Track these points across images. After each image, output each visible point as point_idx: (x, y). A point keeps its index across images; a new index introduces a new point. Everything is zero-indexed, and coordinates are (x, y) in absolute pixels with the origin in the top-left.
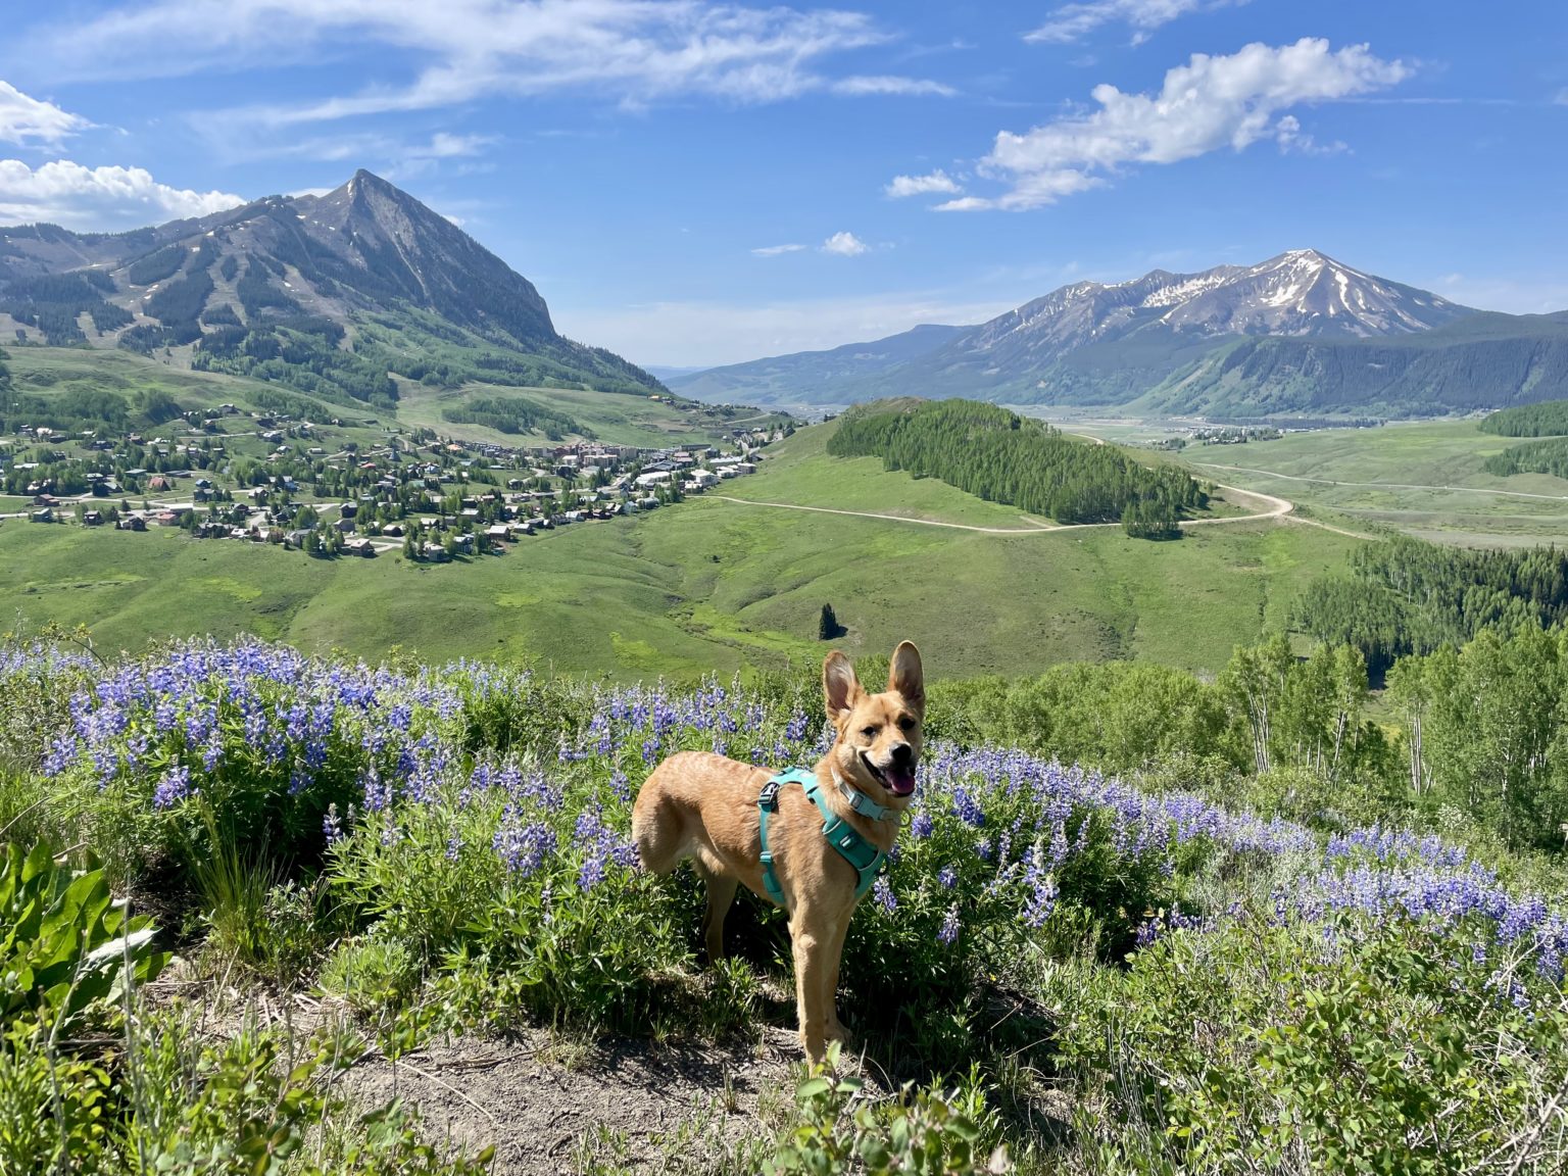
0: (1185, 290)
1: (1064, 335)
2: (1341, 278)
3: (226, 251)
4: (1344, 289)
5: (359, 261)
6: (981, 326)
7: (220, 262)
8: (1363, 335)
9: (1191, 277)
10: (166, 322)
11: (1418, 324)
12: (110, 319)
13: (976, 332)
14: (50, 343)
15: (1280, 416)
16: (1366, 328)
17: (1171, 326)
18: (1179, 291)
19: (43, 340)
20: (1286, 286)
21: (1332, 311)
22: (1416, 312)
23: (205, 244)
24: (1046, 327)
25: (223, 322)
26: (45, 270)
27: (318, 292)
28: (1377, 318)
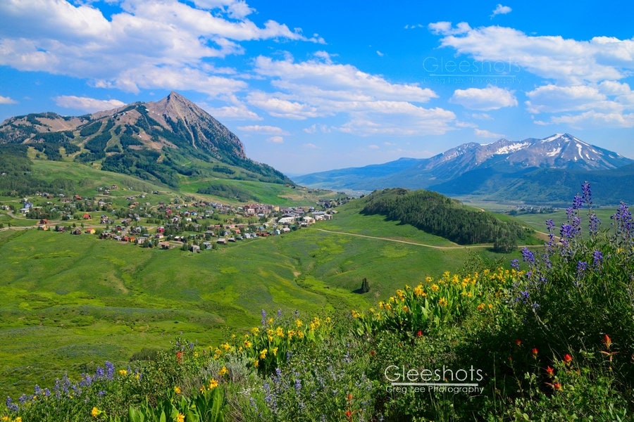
0: (514, 147)
1: (463, 165)
2: (579, 146)
3: (117, 123)
4: (580, 150)
5: (168, 128)
6: (428, 159)
7: (114, 128)
8: (589, 169)
9: (516, 142)
10: (92, 152)
11: (611, 166)
12: (71, 149)
13: (426, 162)
14: (48, 159)
15: (554, 203)
16: (590, 166)
17: (509, 163)
18: (512, 147)
19: (46, 157)
20: (556, 148)
21: (576, 159)
22: (610, 161)
23: (110, 121)
24: (455, 161)
25: (115, 151)
26: (49, 130)
27: (152, 139)
28: (595, 163)
